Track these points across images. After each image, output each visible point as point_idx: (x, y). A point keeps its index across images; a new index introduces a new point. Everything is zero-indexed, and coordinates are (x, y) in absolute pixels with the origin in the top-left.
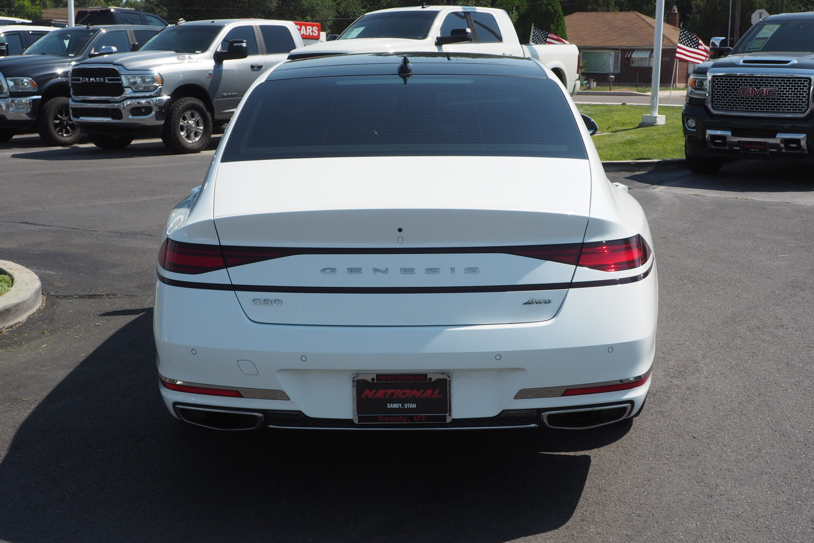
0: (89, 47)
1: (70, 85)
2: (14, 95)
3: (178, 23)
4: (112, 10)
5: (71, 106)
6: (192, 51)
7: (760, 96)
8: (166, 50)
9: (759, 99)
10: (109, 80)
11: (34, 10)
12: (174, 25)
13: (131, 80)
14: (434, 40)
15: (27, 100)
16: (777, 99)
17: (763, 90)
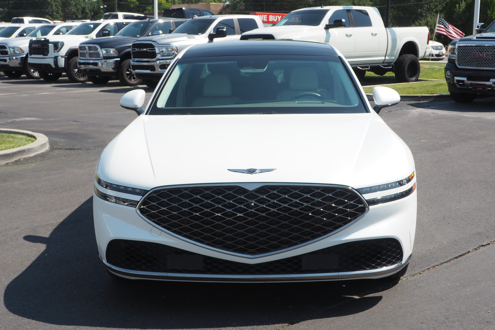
0: (148, 31)
1: (131, 53)
2: (106, 58)
3: (194, 17)
4: (184, 8)
5: (131, 64)
6: (197, 34)
7: (482, 57)
8: (183, 33)
9: (482, 59)
10: (149, 50)
11: (167, 6)
12: (191, 19)
13: (161, 50)
14: (324, 26)
15: (112, 61)
16: (491, 59)
17: (484, 54)
